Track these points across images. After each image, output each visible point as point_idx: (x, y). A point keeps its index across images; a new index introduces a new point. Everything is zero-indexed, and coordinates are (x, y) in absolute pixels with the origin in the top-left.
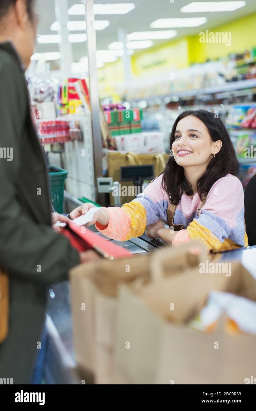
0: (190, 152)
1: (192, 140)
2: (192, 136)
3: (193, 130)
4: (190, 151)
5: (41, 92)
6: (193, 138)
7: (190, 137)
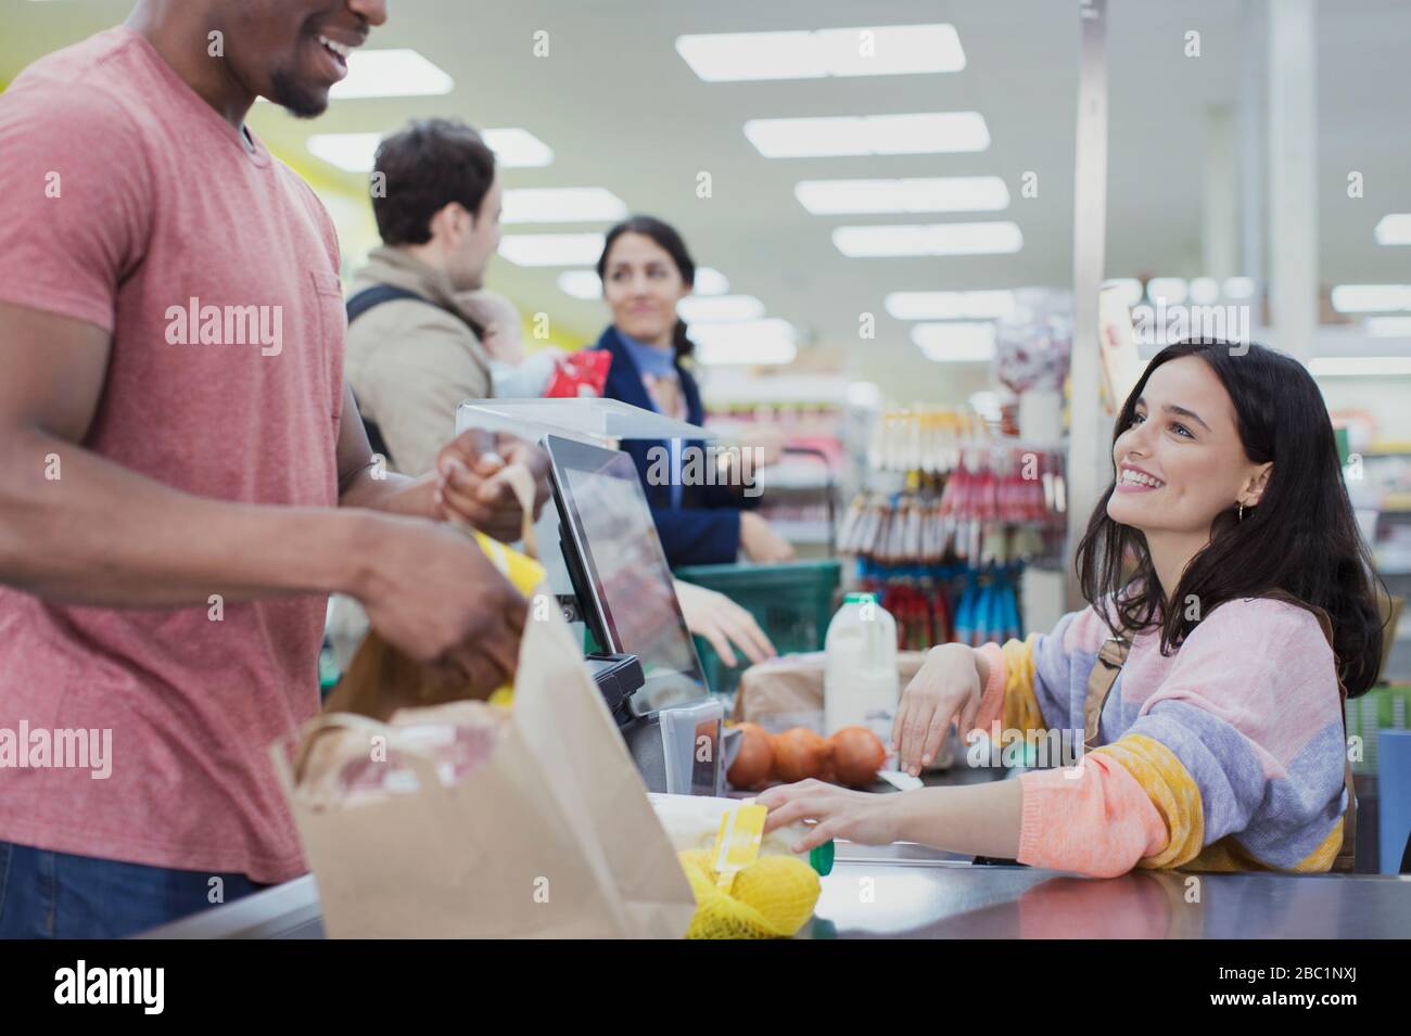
0: (1158, 484)
1: (1174, 443)
2: (1176, 427)
3: (1181, 411)
4: (1157, 480)
5: (1022, 356)
6: (1177, 436)
7: (1171, 429)
